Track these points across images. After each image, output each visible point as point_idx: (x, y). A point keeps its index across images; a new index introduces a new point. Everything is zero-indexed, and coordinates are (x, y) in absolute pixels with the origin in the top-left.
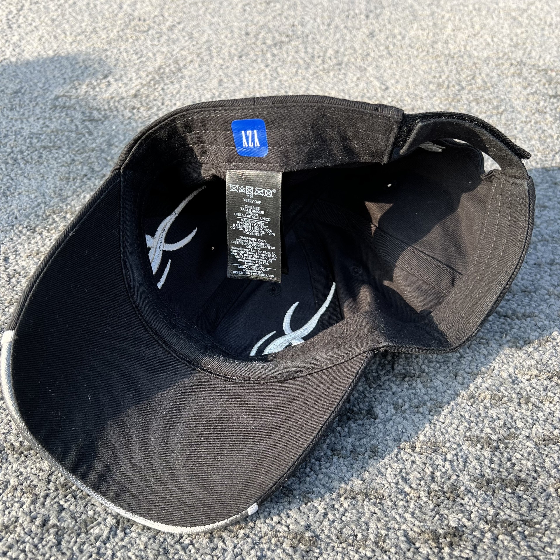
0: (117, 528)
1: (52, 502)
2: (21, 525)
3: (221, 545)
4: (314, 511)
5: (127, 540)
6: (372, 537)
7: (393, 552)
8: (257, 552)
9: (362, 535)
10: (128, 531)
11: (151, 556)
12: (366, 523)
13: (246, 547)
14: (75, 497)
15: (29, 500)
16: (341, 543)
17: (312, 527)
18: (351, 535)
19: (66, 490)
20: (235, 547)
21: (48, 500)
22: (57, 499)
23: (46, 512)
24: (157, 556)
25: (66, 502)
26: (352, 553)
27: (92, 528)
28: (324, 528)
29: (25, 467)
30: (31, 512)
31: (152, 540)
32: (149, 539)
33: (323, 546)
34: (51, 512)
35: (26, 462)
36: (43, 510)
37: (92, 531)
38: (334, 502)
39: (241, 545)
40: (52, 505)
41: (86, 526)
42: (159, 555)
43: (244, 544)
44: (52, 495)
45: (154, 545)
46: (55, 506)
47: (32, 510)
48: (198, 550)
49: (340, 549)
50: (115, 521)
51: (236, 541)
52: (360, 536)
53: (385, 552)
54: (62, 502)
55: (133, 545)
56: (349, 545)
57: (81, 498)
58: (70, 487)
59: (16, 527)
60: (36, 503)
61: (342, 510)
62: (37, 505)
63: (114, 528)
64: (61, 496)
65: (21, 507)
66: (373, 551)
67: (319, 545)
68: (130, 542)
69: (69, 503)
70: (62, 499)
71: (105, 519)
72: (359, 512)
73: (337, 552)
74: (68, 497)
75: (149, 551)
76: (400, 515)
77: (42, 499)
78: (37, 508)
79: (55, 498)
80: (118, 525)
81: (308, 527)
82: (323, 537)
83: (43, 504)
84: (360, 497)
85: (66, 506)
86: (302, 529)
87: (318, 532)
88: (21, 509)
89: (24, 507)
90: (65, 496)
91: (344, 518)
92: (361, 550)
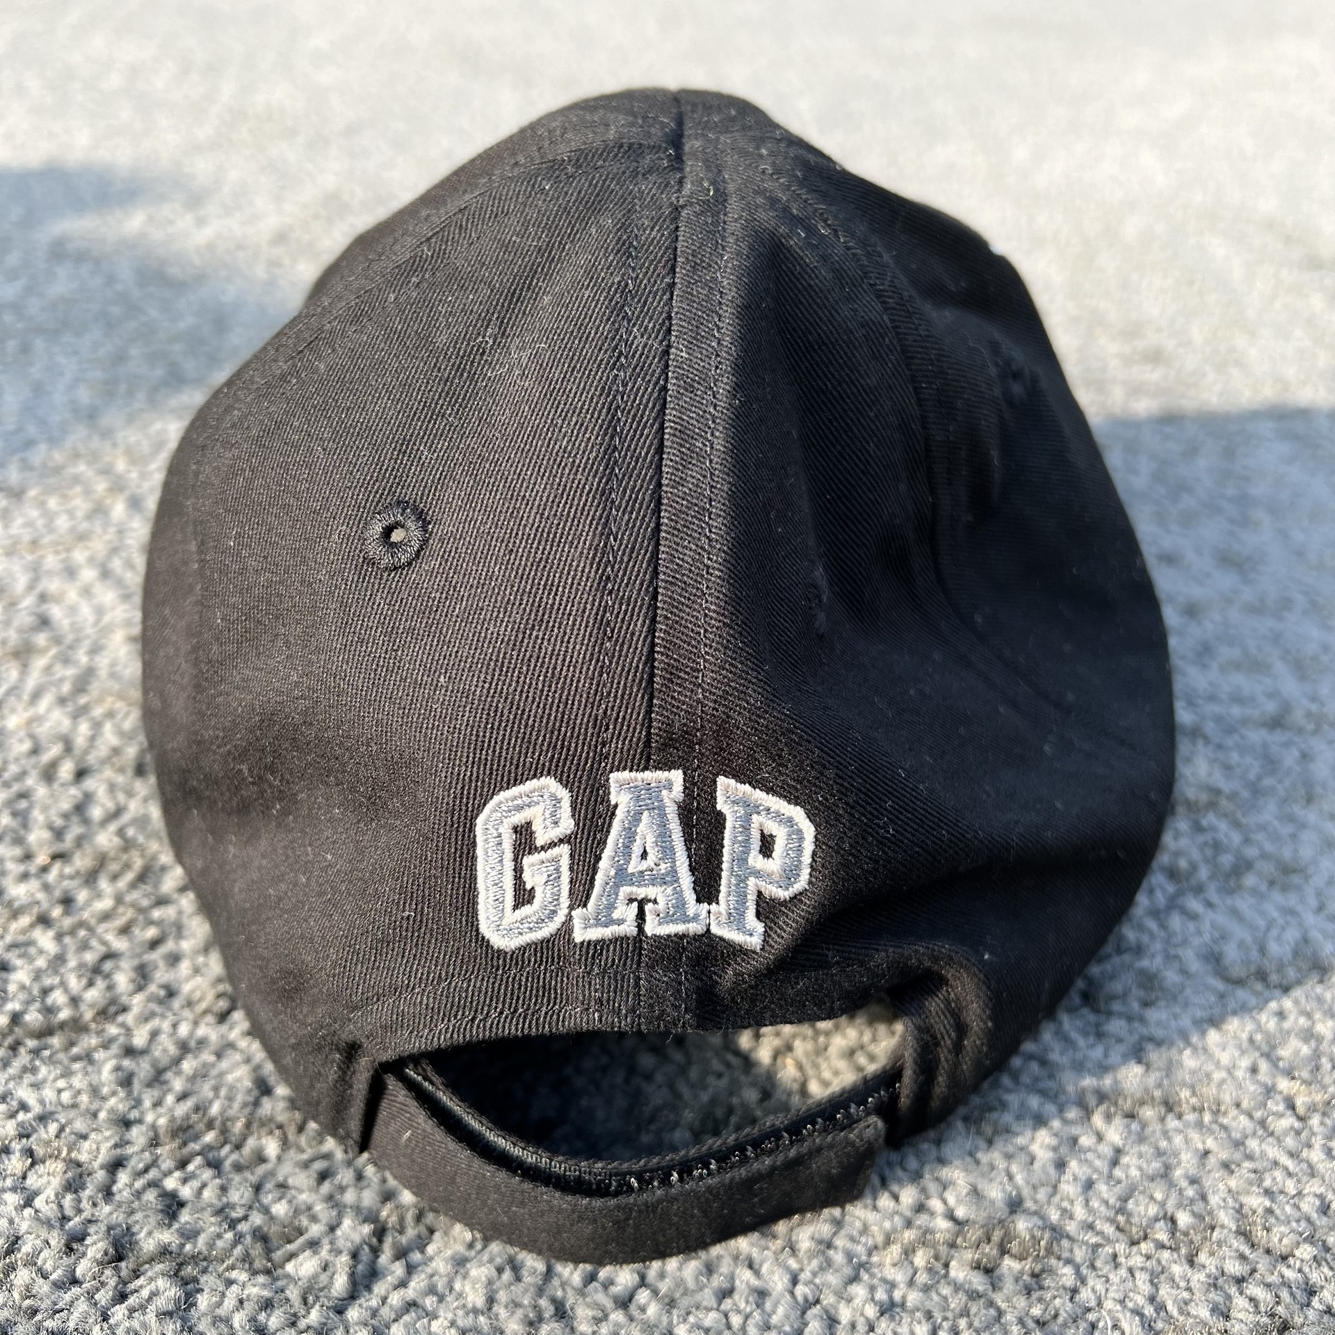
0: (376, 1251)
1: (139, 1184)
2: (30, 1262)
3: (745, 1277)
4: (1023, 1158)
5: (417, 1283)
6: (1226, 1218)
7: (1307, 1256)
8: (872, 1289)
9: (1194, 1214)
10: (416, 1256)
11: (514, 1326)
12: (1193, 1181)
13: (833, 1279)
14: (215, 1165)
15: (56, 1182)
16: (1134, 1243)
17: (1029, 1204)
18: (1157, 1219)
19: (185, 1144)
20: (795, 1281)
21: (123, 1177)
22: (153, 1174)
23: (119, 1217)
24: (533, 1324)
25: (185, 1181)
26: (1177, 1270)
27: (292, 1256)
28: (1065, 1204)
29: (36, 1086)
30: (64, 1219)
31: (507, 1275)
32: (500, 1270)
33: (1080, 1254)
34: (138, 1216)
35: (34, 1070)
36: (107, 1209)
37: (290, 1267)
38: (1075, 1130)
39: (814, 1274)
40: (138, 1194)
41: (268, 1251)
42: (540, 1319)
43: (822, 1269)
44: (137, 1163)
45: (517, 1289)
46: (151, 1196)
47: (69, 1211)
48: (671, 1304)
49: (1137, 1261)
50: (367, 1229)
51: (793, 1264)
52: (1184, 1219)
53: (1284, 1258)
54: (170, 1183)
55: (441, 1299)
56: (1161, 1246)
57: (238, 1168)
58: (196, 1138)
59: (12, 1268)
60: (83, 1187)
61: (1105, 1149)
62: (86, 1194)
63: (366, 1253)
64: (167, 1164)
65: (28, 1203)
66: (1242, 1257)
67: (1066, 1255)
68: (432, 1290)
69: (195, 1184)
70: (170, 1173)
71: (332, 1229)
72: (1159, 1153)
73: (1131, 1271)
74: (191, 1167)
75: (502, 1312)
76: (1292, 1155)
77: (101, 1175)
78: (85, 1205)
79: (146, 1170)
80: (380, 1241)
81: (1015, 1205)
82: (1071, 1228)
83: (108, 1193)
84: (1148, 1113)
85: (186, 1192)
86: (1001, 1210)
87: (1054, 1216)
88: (28, 1212)
89: (39, 1202)
90: (182, 1164)
91: (1118, 1172)
92: (1203, 1257)
